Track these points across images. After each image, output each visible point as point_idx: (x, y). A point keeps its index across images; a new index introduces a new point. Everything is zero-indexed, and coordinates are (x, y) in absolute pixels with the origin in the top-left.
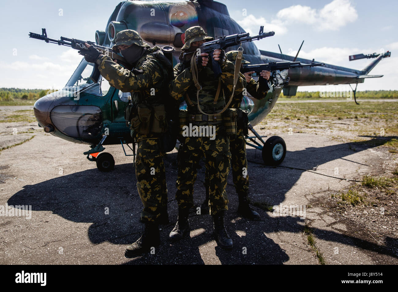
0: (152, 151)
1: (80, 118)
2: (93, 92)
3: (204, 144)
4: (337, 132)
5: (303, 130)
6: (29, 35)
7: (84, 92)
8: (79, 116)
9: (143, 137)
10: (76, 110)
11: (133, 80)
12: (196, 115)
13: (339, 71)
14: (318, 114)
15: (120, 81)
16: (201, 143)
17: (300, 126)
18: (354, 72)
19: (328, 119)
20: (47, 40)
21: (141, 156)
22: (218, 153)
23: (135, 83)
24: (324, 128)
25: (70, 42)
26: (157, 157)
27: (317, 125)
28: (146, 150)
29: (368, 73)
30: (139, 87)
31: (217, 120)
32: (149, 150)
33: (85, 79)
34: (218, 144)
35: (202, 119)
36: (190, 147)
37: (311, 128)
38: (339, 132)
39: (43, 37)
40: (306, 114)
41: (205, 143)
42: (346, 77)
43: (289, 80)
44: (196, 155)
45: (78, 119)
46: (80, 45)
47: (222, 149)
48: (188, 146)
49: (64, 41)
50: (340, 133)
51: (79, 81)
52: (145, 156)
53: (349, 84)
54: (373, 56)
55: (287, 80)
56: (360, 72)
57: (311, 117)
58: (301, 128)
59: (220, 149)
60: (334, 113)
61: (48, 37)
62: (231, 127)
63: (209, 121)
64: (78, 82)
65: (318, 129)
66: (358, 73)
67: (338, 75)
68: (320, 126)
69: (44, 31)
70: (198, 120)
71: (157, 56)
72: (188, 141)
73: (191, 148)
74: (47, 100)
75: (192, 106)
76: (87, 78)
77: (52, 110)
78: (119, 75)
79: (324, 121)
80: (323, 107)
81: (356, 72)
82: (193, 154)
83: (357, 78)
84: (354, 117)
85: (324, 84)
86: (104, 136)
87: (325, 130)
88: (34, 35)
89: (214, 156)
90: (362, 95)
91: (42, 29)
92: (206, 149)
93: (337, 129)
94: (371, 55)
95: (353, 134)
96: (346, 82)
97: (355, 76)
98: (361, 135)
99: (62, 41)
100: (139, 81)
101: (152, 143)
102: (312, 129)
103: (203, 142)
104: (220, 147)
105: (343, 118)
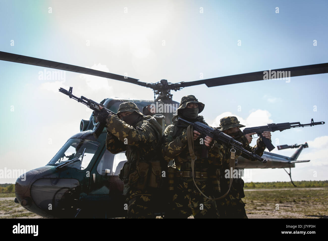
0: (145, 208)
1: (59, 191)
2: (74, 167)
3: (193, 202)
4: (285, 213)
5: (253, 212)
6: (59, 89)
7: (66, 166)
8: (57, 189)
9: (137, 193)
10: (56, 184)
11: (135, 133)
12: (185, 172)
13: (274, 157)
14: (260, 199)
15: (124, 133)
16: (189, 199)
17: (249, 208)
18: (285, 158)
19: (271, 203)
20: (71, 96)
21: (133, 212)
22: (207, 211)
23: (136, 135)
24: (271, 210)
25: (87, 102)
26: (149, 214)
27: (264, 207)
28: (139, 206)
29: (296, 159)
30: (139, 140)
31: (204, 178)
32: (142, 207)
33: (67, 157)
34: (206, 201)
35: (190, 176)
36: (178, 204)
37: (259, 210)
38: (286, 213)
39: (69, 93)
40: (249, 200)
41: (193, 200)
42: (281, 162)
43: (237, 161)
44: (185, 213)
45: (55, 192)
46: (93, 105)
47: (210, 206)
48: (176, 203)
49: (83, 99)
50: (288, 214)
51: (62, 158)
52: (138, 213)
53: (284, 168)
54: (295, 146)
55: (236, 161)
56: (290, 158)
57: (255, 201)
58: (251, 210)
59: (208, 207)
60: (273, 198)
61: (72, 94)
62: (217, 185)
63: (197, 178)
64: (60, 159)
65: (266, 211)
66: (289, 159)
67: (274, 160)
68: (267, 209)
69: (71, 89)
70: (186, 176)
71: (151, 121)
72: (176, 198)
73: (179, 206)
74: (31, 173)
75: (181, 163)
76: (69, 156)
77: (34, 183)
78: (124, 127)
79: (268, 204)
80: (261, 194)
81: (287, 158)
82: (182, 211)
83: (289, 163)
84: (292, 201)
85: (264, 167)
86: (78, 210)
87: (273, 212)
88: (63, 90)
89: (203, 214)
90: (289, 185)
91: (70, 87)
92: (195, 207)
93: (283, 210)
94: (294, 146)
95: (300, 215)
96: (281, 166)
97: (287, 161)
98: (308, 215)
99: (81, 100)
100: (139, 135)
101: (145, 199)
102: (261, 211)
103: (191, 199)
104: (208, 204)
105: (283, 202)
